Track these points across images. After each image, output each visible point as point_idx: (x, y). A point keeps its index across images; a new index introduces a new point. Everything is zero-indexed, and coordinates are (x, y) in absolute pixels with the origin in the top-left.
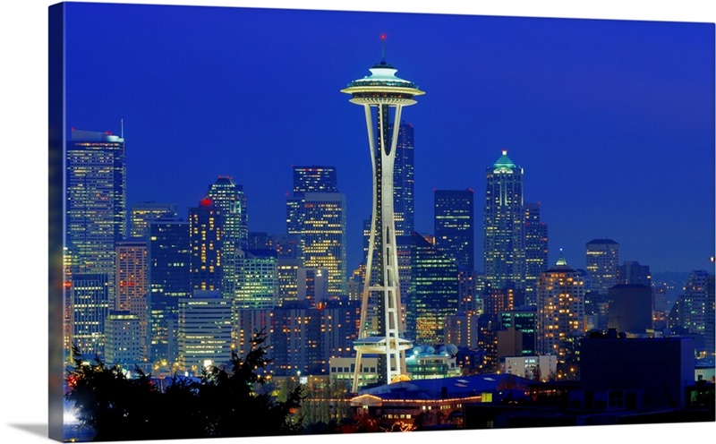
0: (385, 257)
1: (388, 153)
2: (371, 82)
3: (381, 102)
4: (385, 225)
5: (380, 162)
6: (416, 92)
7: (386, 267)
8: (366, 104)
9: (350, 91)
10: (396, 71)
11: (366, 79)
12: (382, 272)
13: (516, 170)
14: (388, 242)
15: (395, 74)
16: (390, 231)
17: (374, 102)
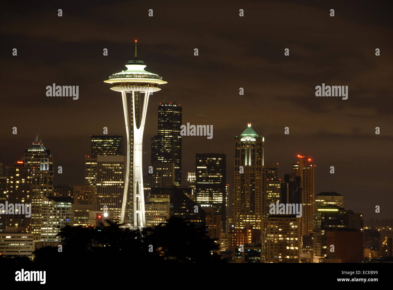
0: (135, 204)
1: (138, 127)
2: (126, 75)
3: (134, 90)
4: (136, 180)
5: (133, 134)
6: (161, 82)
7: (136, 212)
8: (123, 91)
9: (110, 81)
10: (145, 66)
11: (123, 73)
12: (132, 216)
13: (258, 139)
14: (138, 192)
15: (145, 69)
16: (139, 185)
17: (128, 90)
